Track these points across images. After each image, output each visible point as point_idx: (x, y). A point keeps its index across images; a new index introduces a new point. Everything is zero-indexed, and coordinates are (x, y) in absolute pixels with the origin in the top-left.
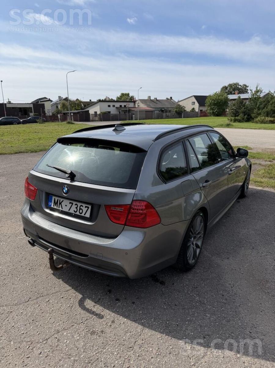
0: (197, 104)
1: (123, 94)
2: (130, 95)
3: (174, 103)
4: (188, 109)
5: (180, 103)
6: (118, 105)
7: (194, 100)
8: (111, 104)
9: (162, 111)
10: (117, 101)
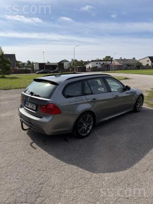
0: (150, 62)
1: (107, 57)
2: (111, 57)
3: (136, 61)
4: (144, 64)
5: (140, 61)
6: (102, 63)
7: (148, 59)
8: (98, 62)
9: (128, 66)
10: (103, 61)
